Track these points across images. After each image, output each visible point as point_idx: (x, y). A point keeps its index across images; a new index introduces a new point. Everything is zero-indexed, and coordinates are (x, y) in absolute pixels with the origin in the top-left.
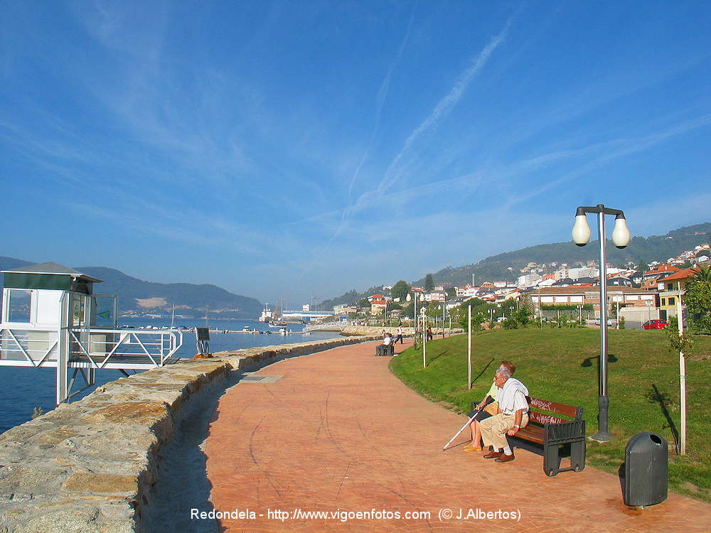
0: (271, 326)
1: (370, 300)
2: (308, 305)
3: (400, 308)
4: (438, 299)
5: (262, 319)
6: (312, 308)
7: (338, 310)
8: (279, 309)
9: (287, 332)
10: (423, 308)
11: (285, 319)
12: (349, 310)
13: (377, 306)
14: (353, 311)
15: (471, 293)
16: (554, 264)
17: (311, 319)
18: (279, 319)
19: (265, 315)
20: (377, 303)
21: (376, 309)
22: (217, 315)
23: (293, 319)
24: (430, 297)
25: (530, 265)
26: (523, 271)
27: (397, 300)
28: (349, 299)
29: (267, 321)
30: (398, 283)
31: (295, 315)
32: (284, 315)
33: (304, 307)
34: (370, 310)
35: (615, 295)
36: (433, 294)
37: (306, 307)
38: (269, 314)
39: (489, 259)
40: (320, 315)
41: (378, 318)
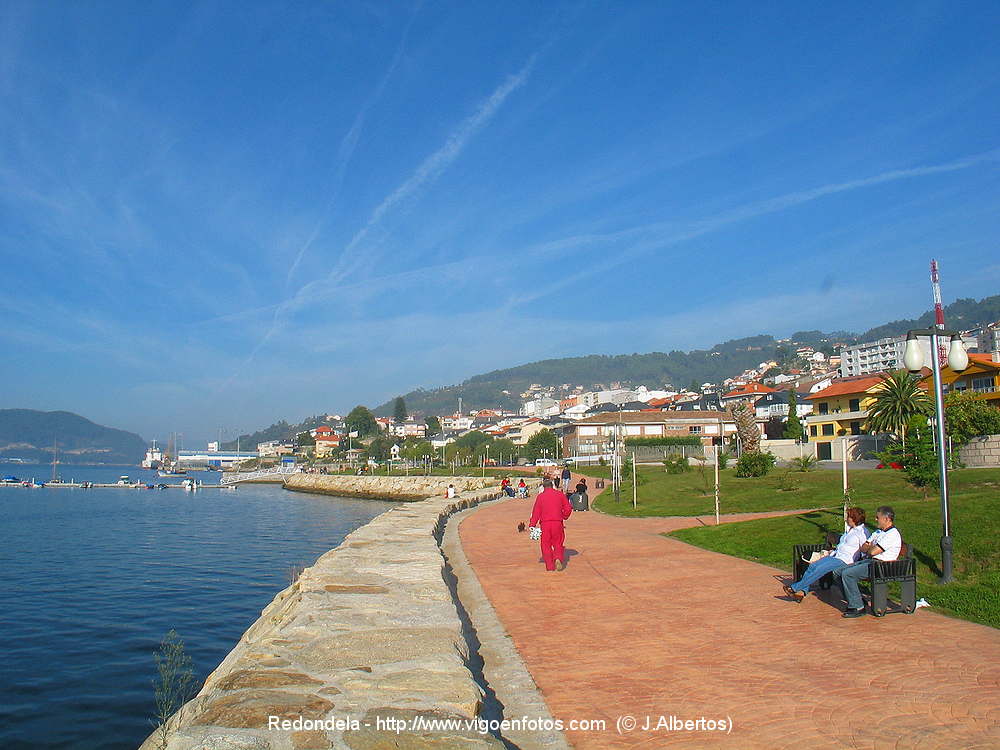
0: (161, 475)
1: (313, 435)
2: (216, 443)
3: (361, 447)
4: (415, 433)
5: (147, 463)
6: (224, 447)
7: (265, 450)
8: (172, 450)
9: (195, 486)
10: (396, 447)
11: (182, 464)
12: (282, 449)
13: (324, 443)
14: (286, 451)
15: (464, 423)
16: (566, 387)
17: (222, 464)
18: (173, 464)
19: (152, 457)
20: (324, 439)
21: (322, 448)
22: (76, 459)
23: (196, 464)
24: (403, 431)
25: (533, 387)
26: (524, 396)
27: (354, 434)
28: (278, 433)
29: (155, 466)
30: (355, 410)
31: (198, 458)
32: (180, 458)
33: (210, 445)
34: (314, 450)
35: (707, 424)
36: (408, 426)
37: (214, 446)
38: (157, 457)
39: (476, 379)
40: (235, 458)
41: (326, 461)
